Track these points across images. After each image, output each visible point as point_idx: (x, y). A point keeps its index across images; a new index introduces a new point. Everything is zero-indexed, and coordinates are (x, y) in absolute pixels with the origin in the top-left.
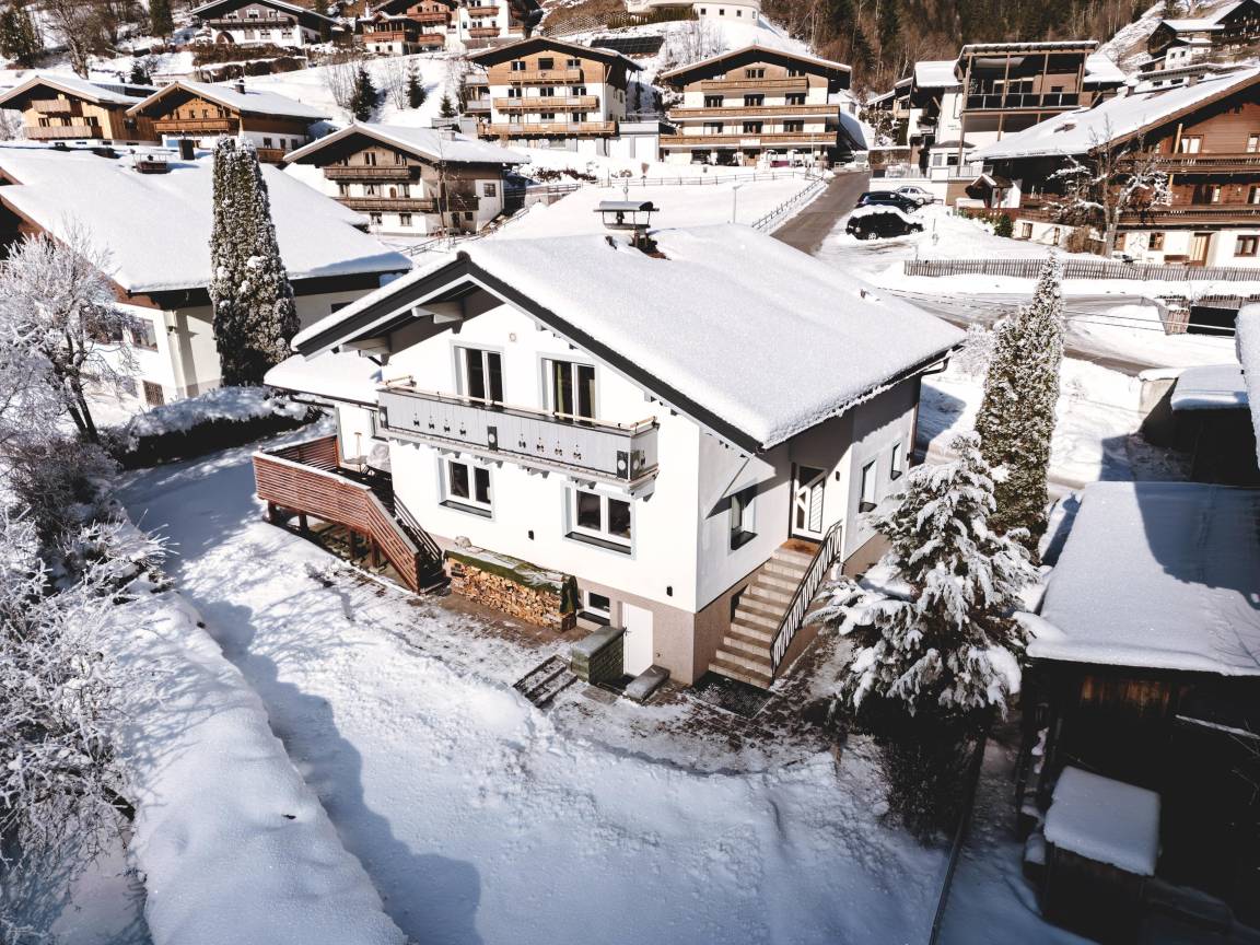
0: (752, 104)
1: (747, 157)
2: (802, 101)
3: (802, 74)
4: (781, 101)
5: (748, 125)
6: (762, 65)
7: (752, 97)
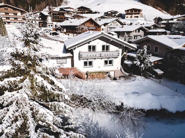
0: (7, 14)
1: (8, 23)
2: (16, 15)
3: (15, 10)
4: (13, 14)
5: (7, 18)
6: (7, 8)
7: (7, 13)
